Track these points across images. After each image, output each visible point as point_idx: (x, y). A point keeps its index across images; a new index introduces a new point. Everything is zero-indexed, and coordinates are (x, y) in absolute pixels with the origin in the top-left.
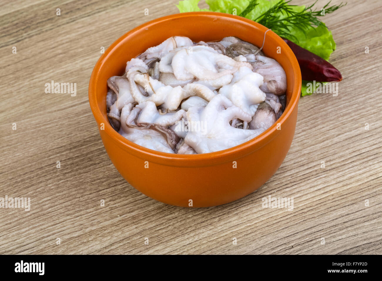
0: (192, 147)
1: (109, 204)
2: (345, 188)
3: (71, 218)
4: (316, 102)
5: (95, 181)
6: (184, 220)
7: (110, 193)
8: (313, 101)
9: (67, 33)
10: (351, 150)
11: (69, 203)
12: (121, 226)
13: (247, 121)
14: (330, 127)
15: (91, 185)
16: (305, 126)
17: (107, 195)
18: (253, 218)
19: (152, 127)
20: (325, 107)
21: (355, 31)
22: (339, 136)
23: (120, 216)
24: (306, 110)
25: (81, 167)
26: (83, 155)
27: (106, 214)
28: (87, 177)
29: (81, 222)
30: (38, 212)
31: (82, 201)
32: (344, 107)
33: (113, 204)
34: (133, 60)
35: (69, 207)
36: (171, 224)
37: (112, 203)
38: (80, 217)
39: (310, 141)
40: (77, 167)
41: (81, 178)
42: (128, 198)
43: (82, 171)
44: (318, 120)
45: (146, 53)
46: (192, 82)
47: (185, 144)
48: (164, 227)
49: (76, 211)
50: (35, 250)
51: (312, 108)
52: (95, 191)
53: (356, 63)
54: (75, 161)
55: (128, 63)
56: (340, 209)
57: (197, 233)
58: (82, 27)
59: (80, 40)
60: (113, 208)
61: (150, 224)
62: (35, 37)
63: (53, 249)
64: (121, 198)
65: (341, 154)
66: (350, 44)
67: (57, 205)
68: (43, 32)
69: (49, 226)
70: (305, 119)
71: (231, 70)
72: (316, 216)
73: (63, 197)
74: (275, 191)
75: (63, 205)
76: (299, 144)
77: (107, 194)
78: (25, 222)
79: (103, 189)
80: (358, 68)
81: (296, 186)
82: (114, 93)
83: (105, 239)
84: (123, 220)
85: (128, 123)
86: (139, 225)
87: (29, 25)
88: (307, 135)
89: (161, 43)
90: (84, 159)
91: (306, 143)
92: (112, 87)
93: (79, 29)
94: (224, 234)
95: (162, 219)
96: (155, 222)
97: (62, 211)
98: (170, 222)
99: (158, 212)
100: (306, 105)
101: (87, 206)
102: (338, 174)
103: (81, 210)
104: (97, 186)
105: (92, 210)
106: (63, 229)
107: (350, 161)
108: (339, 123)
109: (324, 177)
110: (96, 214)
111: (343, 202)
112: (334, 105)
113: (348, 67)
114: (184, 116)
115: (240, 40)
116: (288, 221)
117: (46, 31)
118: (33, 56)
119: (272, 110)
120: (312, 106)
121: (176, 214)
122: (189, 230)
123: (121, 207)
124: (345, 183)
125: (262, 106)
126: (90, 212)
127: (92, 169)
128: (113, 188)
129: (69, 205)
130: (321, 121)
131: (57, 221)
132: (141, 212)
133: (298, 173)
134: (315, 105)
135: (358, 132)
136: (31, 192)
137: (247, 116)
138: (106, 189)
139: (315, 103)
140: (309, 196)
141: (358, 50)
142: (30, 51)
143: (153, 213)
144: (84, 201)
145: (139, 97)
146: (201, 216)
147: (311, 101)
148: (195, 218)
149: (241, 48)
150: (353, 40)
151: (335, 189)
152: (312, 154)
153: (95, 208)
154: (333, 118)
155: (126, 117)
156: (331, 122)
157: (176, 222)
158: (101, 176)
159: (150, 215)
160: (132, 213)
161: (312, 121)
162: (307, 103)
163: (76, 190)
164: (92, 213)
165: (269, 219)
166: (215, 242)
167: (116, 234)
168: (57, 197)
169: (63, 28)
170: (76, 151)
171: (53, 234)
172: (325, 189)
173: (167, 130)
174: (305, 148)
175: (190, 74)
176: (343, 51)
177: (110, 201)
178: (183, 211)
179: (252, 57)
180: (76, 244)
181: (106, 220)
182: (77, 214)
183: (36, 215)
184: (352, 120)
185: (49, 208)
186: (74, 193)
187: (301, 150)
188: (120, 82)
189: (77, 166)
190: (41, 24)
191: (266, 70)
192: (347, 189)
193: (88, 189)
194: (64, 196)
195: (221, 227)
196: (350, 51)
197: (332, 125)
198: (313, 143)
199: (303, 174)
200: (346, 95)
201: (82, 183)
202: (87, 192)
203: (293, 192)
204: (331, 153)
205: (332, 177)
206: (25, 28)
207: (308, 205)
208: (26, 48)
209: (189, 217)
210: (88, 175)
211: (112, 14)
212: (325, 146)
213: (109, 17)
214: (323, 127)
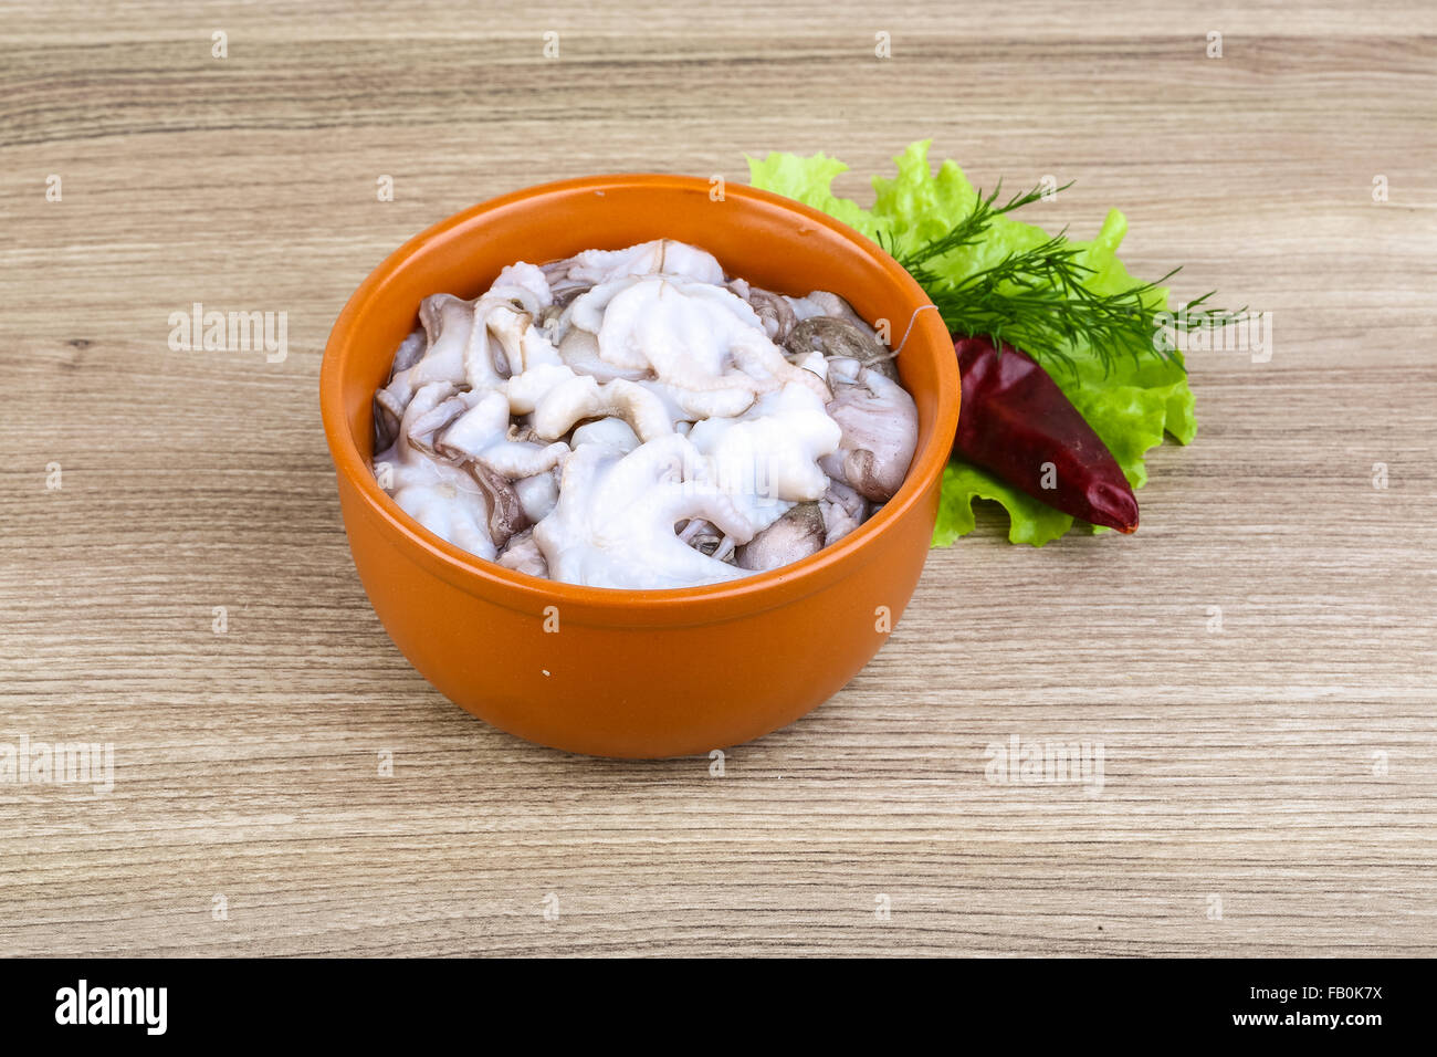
0: (544, 557)
1: (310, 651)
2: (982, 837)
3: (190, 650)
4: (1044, 571)
5: (308, 575)
6: (488, 764)
7: (329, 623)
8: (1036, 567)
9: (465, 147)
12: (308, 719)
13: (737, 539)
14: (1041, 654)
15: (293, 585)
16: (971, 629)
17: (321, 626)
18: (675, 826)
19: (468, 466)
20: (1059, 596)
21: (1277, 409)
22: (1051, 691)
25: (295, 526)
26: (318, 495)
27: (287, 675)
28: (292, 559)
29: (209, 673)
30: (112, 606)
31: (245, 618)
32: (1114, 615)
33: (322, 656)
34: (520, 265)
36: (447, 762)
37: (322, 649)
38: (216, 657)
39: (958, 675)
40: (284, 523)
41: (277, 555)
42: (371, 651)
43: (289, 537)
44: (1017, 624)
45: (574, 262)
46: (635, 379)
47: (530, 542)
48: (424, 763)
50: (49, 703)
51: (1022, 585)
52: (294, 603)
53: (1224, 501)
54: (288, 503)
55: (506, 269)
56: (930, 890)
57: (502, 811)
58: (515, 145)
59: (488, 178)
60: (315, 665)
61: (390, 742)
62: (371, 129)
63: (97, 715)
64: (352, 646)
66: (1242, 442)
67: (172, 605)
68: (400, 123)
69: (121, 653)
70: (982, 610)
71: (759, 381)
72: (852, 882)
73: (200, 589)
74: (779, 775)
75: (190, 611)
76: (926, 671)
77: (321, 623)
78: (64, 618)
79: (319, 604)
80: (1221, 517)
81: (845, 784)
83: (248, 739)
84: (323, 706)
85: (413, 434)
86: (360, 734)
87: (376, 91)
88: (962, 655)
90: (313, 506)
91: (944, 676)
92: (426, 322)
93: (503, 149)
94: (571, 842)
95: (430, 740)
96: (406, 743)
97: (176, 623)
98: (447, 758)
99: (430, 717)
100: (1006, 571)
101: (251, 634)
102: (984, 793)
104: (307, 591)
105: (257, 649)
106: (155, 672)
108: (1072, 652)
109: (939, 787)
110: (263, 665)
111: (951, 872)
112: (1088, 600)
113: (1195, 506)
114: (562, 462)
115: (850, 311)
116: (768, 868)
117: (412, 123)
118: (337, 180)
119: (819, 531)
120: (1025, 580)
121: (475, 741)
122: (483, 798)
123: (338, 669)
124: (987, 823)
125: (801, 511)
126: (250, 655)
127: (319, 541)
128: (347, 612)
130: (1026, 631)
131: (149, 648)
132: (384, 702)
133: (872, 751)
134: (1036, 580)
135: (1112, 698)
136: (125, 547)
137: (739, 523)
138: (328, 607)
139: (1039, 575)
140: (866, 823)
141: (1252, 467)
142: (335, 163)
143: (414, 716)
144: (249, 618)
145: (481, 372)
146: (537, 771)
147: (1030, 563)
148: (520, 769)
149: (838, 332)
150: (1255, 435)
152: (943, 711)
153: (267, 647)
154: (1064, 633)
156: (1051, 643)
157: (462, 761)
158: (333, 566)
159: (402, 720)
160: (357, 697)
161: (997, 621)
163: (244, 583)
164: (252, 658)
165: (717, 845)
166: (537, 854)
167: (283, 737)
168: (184, 583)
169: (461, 130)
170: (303, 478)
171: (121, 677)
172: (923, 819)
173: (499, 486)
174: (933, 689)
175: (641, 353)
176: (1208, 456)
177: (320, 643)
178: (497, 741)
179: (850, 367)
180: (166, 724)
181: (279, 690)
182: (210, 648)
183: (104, 611)
184: (1115, 658)
185: (150, 604)
186: (236, 587)
187: (919, 690)
189: (286, 519)
190: (408, 100)
191: (865, 415)
192: (985, 843)
193: (278, 590)
194: (206, 587)
195: (573, 819)
196: (1226, 462)
197: (1048, 652)
198: (965, 683)
200: (1139, 583)
201: (272, 570)
202: (273, 597)
203: (829, 796)
204: (999, 728)
205: (962, 795)
206: (357, 97)
207: (849, 848)
208: (330, 151)
209: (505, 760)
210: (301, 552)
211: (617, 136)
212: (995, 703)
213: (603, 141)
214: (1020, 649)
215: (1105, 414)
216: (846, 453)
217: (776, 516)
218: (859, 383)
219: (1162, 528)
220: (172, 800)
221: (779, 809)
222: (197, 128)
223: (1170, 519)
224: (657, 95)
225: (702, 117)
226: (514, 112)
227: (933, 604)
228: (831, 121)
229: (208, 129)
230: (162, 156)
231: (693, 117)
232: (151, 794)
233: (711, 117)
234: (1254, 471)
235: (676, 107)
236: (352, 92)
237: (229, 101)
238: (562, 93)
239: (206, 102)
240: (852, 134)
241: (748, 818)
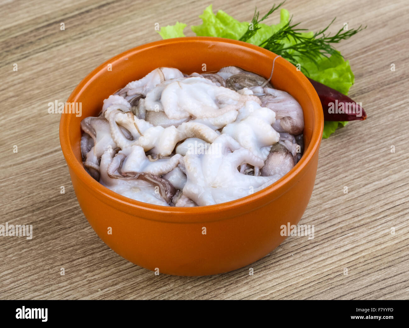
0: (192, 200)
1: (86, 276)
2: (379, 248)
3: (39, 294)
4: (335, 146)
5: (66, 249)
6: (182, 292)
7: (86, 263)
8: (331, 146)
10: (382, 203)
11: (36, 276)
13: (259, 167)
14: (354, 175)
15: (63, 254)
16: (324, 176)
17: (84, 266)
18: (267, 287)
19: (142, 177)
20: (346, 152)
21: (376, 60)
22: (367, 187)
23: (101, 290)
24: (323, 156)
25: (48, 232)
26: (49, 218)
27: (83, 289)
28: (56, 245)
31: (52, 274)
32: (370, 152)
33: (92, 276)
34: (111, 97)
35: (36, 281)
37: (90, 274)
38: (51, 293)
39: (331, 194)
40: (43, 233)
41: (49, 246)
42: (109, 268)
43: (49, 237)
44: (339, 168)
45: (126, 89)
46: (188, 121)
47: (183, 196)
49: (45, 286)
51: (330, 154)
52: (68, 261)
53: (380, 98)
54: (39, 225)
55: (105, 101)
56: (374, 274)
58: (38, 64)
59: (35, 80)
60: (91, 281)
64: (100, 268)
65: (371, 207)
66: (372, 76)
67: (21, 279)
70: (323, 168)
71: (236, 105)
72: (345, 282)
73: (27, 270)
74: (292, 254)
75: (29, 279)
76: (318, 196)
77: (83, 264)
79: (78, 258)
80: (383, 104)
81: (318, 248)
82: (90, 137)
84: (105, 295)
85: (111, 173)
88: (327, 186)
89: (144, 76)
90: (50, 223)
92: (87, 131)
93: (34, 67)
97: (27, 286)
99: (148, 283)
100: (322, 151)
101: (58, 279)
102: (369, 232)
103: (52, 285)
104: (70, 255)
105: (65, 283)
107: (382, 216)
109: (352, 236)
110: (71, 289)
111: (377, 264)
112: (357, 150)
113: (371, 104)
114: (181, 161)
115: (242, 70)
116: (311, 289)
119: (288, 152)
120: (331, 151)
121: (172, 285)
123: (101, 279)
124: (378, 242)
125: (275, 148)
126: (63, 287)
127: (61, 235)
128: (90, 257)
129: (36, 279)
130: (343, 169)
132: (127, 285)
133: (319, 232)
134: (334, 150)
135: (389, 181)
137: (259, 160)
138: (81, 258)
139: (334, 148)
140: (335, 259)
141: (381, 83)
143: (142, 285)
144: (54, 273)
145: (122, 141)
147: (328, 145)
148: (195, 289)
149: (245, 79)
150: (375, 72)
151: (366, 249)
152: (334, 208)
153: (68, 282)
154: (357, 165)
155: (107, 166)
156: (355, 170)
157: (172, 295)
158: (74, 242)
159: (139, 288)
160: (116, 287)
161: (331, 170)
162: (324, 147)
163: (43, 261)
164: (65, 288)
165: (287, 288)
168: (19, 270)
170: (40, 213)
172: (354, 249)
173: (159, 179)
174: (325, 202)
175: (185, 111)
176: (363, 85)
177: (88, 272)
178: (179, 282)
179: (259, 89)
182: (46, 290)
184: (381, 167)
185: (11, 283)
186: (41, 264)
187: (321, 204)
188: (97, 124)
189: (43, 231)
191: (278, 104)
192: (382, 249)
193: (58, 258)
194: (29, 268)
196: (371, 85)
197: (356, 174)
198: (335, 195)
199: (326, 233)
200: (371, 138)
201: (51, 252)
202: (58, 262)
203: (315, 255)
204: (358, 207)
205: (361, 236)
207: (335, 270)
210: (57, 241)
211: (73, 48)
212: (350, 199)
213: (70, 52)
214: (346, 176)
215: (325, 82)
216: (279, 121)
217: (268, 153)
218: (266, 94)
221: (300, 266)
224: (78, 29)
225: (101, 30)
226: (29, 53)
228: (149, 16)
231: (98, 31)
233: (104, 29)
234: (382, 84)
235: (89, 30)
238: (42, 40)
241: (291, 274)
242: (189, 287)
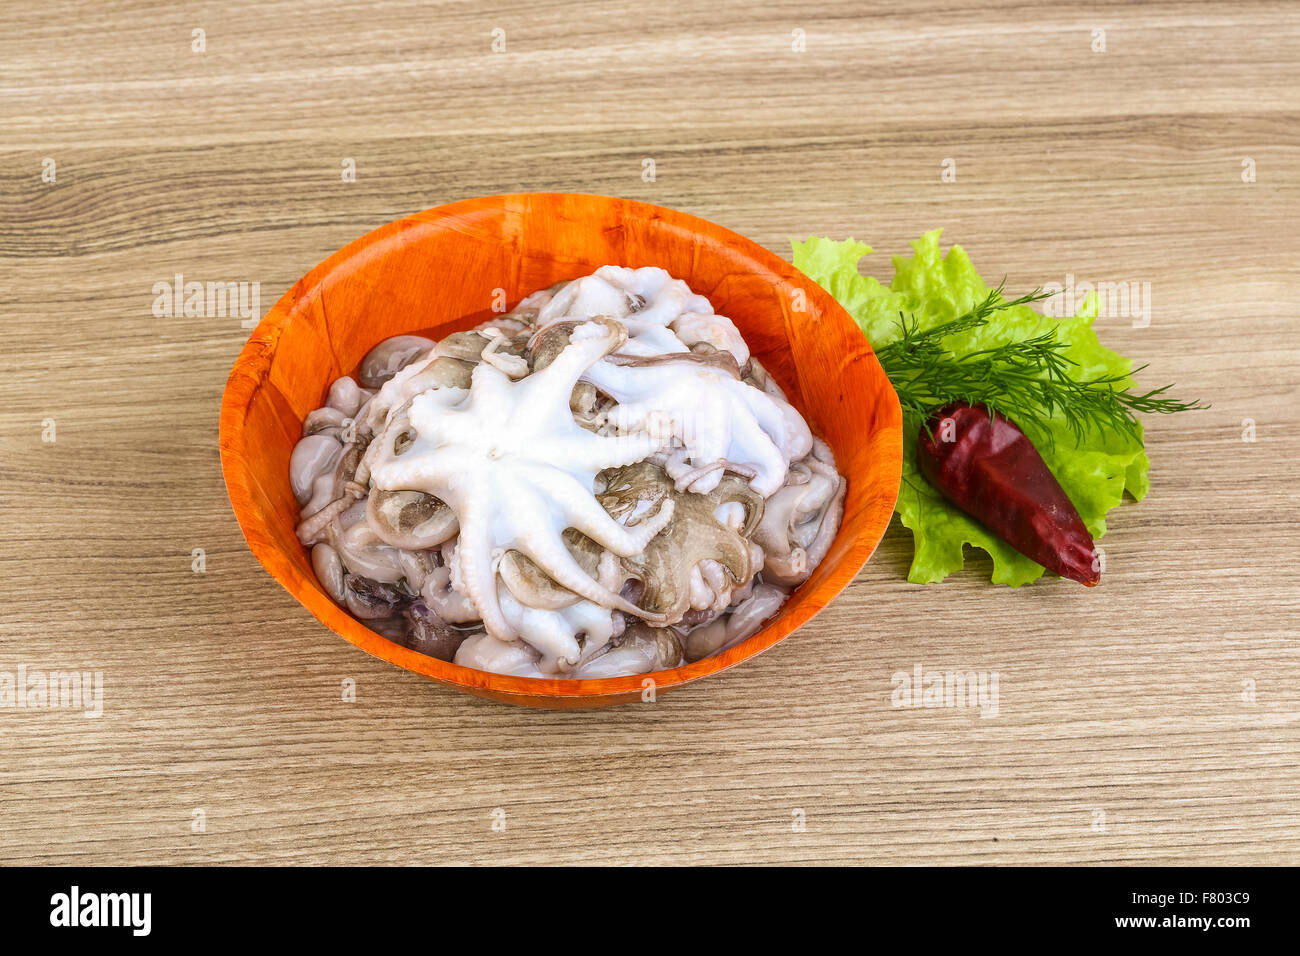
1: (462, 712)
3: (361, 715)
10: (1085, 769)
12: (469, 774)
14: (1062, 692)
20: (1071, 639)
21: (1230, 462)
22: (1074, 725)
27: (445, 734)
29: (381, 735)
30: (291, 676)
32: (1118, 654)
33: (472, 716)
35: (367, 688)
36: (588, 808)
37: (471, 710)
38: (384, 720)
44: (1040, 666)
48: (570, 810)
49: (379, 703)
50: (250, 768)
51: (1040, 630)
53: (1196, 548)
57: (639, 851)
60: (468, 725)
61: (539, 792)
63: (291, 777)
65: (1060, 770)
66: (1205, 493)
69: (303, 719)
70: (1010, 654)
78: (251, 689)
80: (1195, 562)
81: (917, 815)
83: (421, 794)
84: (479, 761)
86: (513, 786)
87: (446, 185)
95: (572, 789)
96: (553, 792)
98: (587, 805)
99: (569, 769)
101: (410, 697)
102: (1030, 820)
103: (393, 705)
105: (418, 711)
106: (335, 736)
107: (1072, 796)
108: (1087, 689)
110: (424, 726)
112: (1095, 642)
113: (1172, 553)
120: (1042, 625)
121: (610, 788)
122: (622, 840)
123: (487, 727)
124: (1036, 846)
126: (411, 717)
129: (370, 684)
130: (1048, 671)
131: (327, 714)
132: (530, 757)
133: (935, 785)
134: (1051, 625)
135: (1124, 730)
136: (294, 621)
139: (1053, 621)
141: (1215, 515)
143: (556, 768)
147: (1044, 610)
151: (1007, 853)
152: (989, 747)
153: (424, 710)
154: (1079, 672)
156: (1070, 682)
157: (601, 808)
160: (507, 752)
161: (1023, 664)
164: (414, 720)
167: (450, 791)
171: (307, 742)
174: (979, 727)
177: (468, 704)
180: (351, 783)
181: (440, 749)
182: (378, 711)
183: (284, 681)
184: (1123, 693)
185: (321, 674)
187: (968, 729)
195: (699, 856)
196: (1194, 512)
197: (1068, 690)
200: (1134, 625)
203: (904, 828)
204: (1036, 761)
205: (1012, 822)
206: (430, 191)
209: (636, 805)
212: (1030, 738)
214: (1045, 689)
219: (1148, 575)
220: (365, 852)
221: (866, 840)
222: (299, 225)
223: (1154, 566)
224: (684, 183)
225: (724, 203)
227: (970, 650)
228: (833, 204)
229: (309, 225)
230: (274, 252)
232: (347, 848)
233: (732, 204)
234: (1217, 519)
235: (701, 194)
236: (427, 187)
237: (323, 199)
238: (604, 184)
239: (303, 200)
240: (852, 216)
241: (841, 850)
242: (640, 805)
